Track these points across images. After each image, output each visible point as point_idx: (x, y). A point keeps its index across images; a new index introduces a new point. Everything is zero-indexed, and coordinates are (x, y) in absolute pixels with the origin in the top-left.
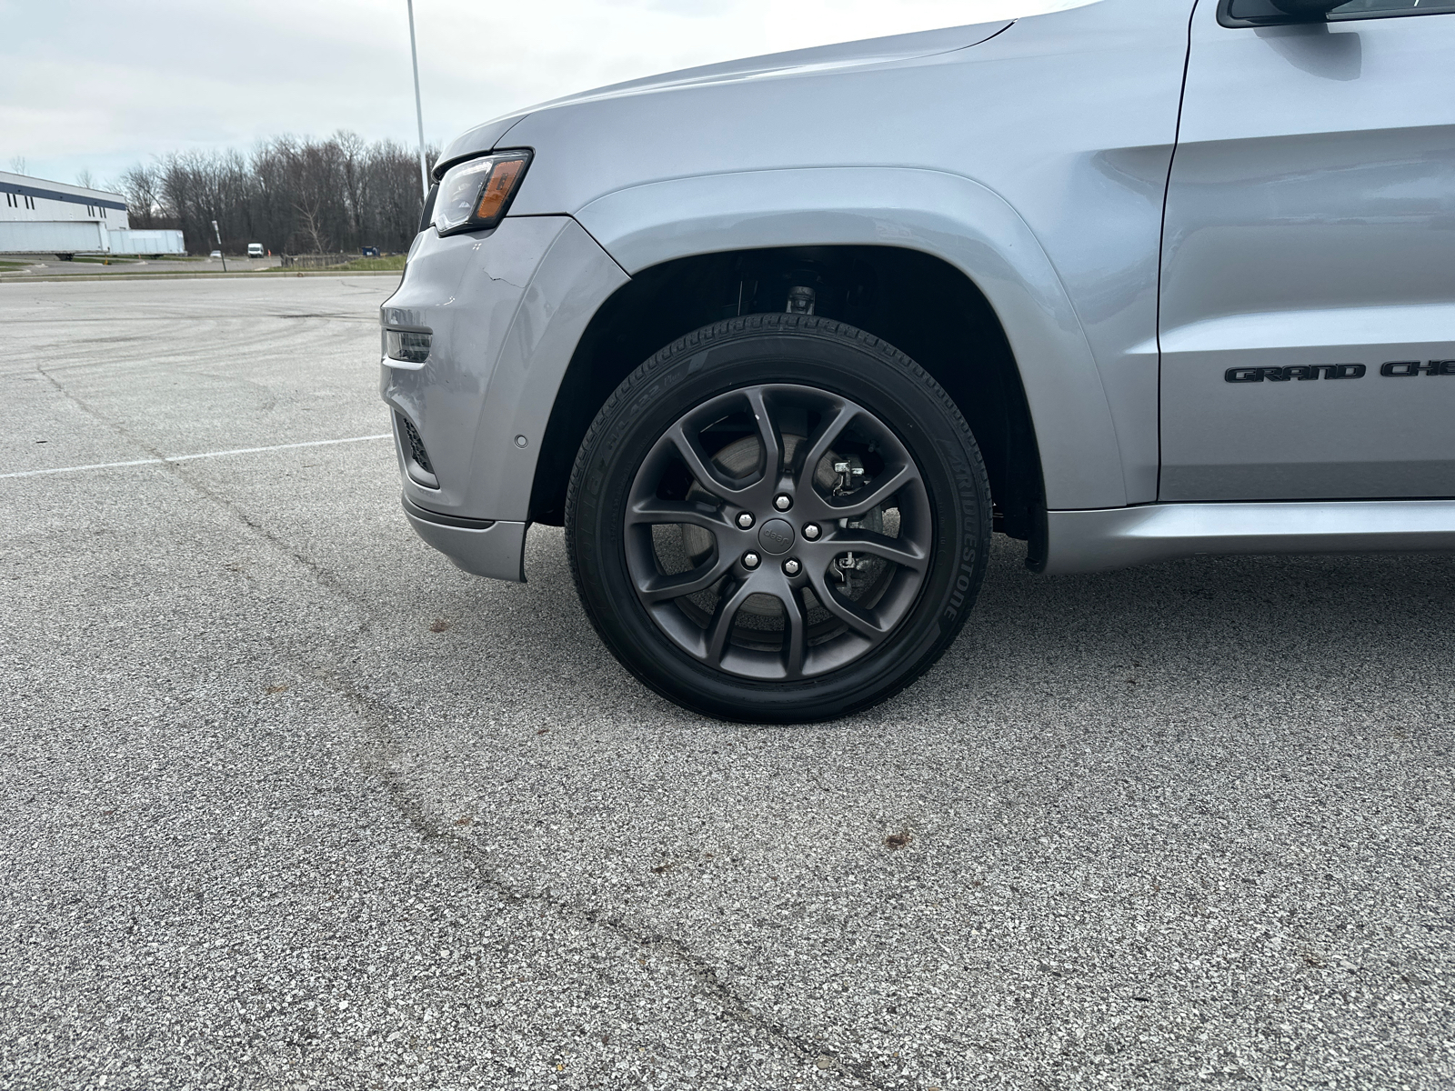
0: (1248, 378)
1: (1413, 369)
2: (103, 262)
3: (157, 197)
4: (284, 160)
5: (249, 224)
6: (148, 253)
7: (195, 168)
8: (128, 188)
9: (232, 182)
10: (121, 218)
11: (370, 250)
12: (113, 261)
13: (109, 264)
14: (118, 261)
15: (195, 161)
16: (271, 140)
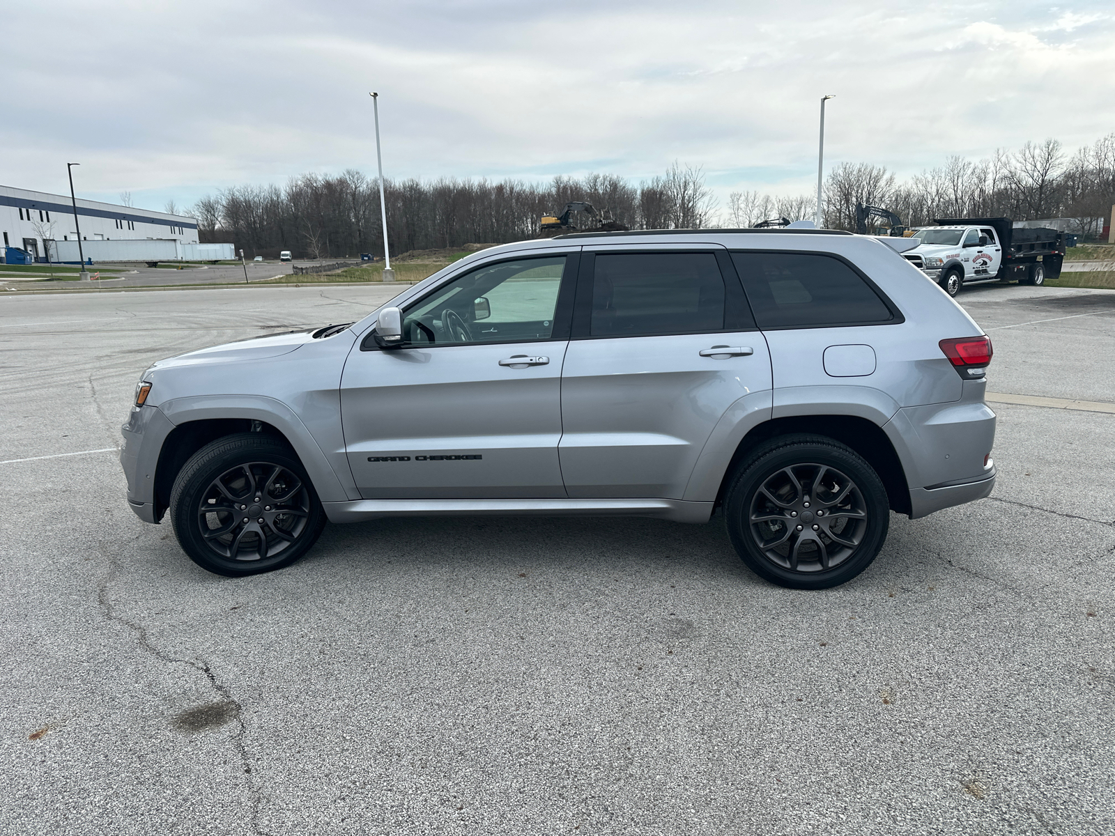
0: (374, 461)
1: (425, 458)
2: (177, 267)
3: (219, 219)
4: (309, 191)
5: (283, 236)
6: (210, 260)
7: (247, 198)
8: (200, 212)
9: (272, 207)
10: (194, 234)
11: (366, 256)
12: (185, 267)
13: (182, 269)
14: (188, 267)
15: (246, 194)
16: (300, 177)
